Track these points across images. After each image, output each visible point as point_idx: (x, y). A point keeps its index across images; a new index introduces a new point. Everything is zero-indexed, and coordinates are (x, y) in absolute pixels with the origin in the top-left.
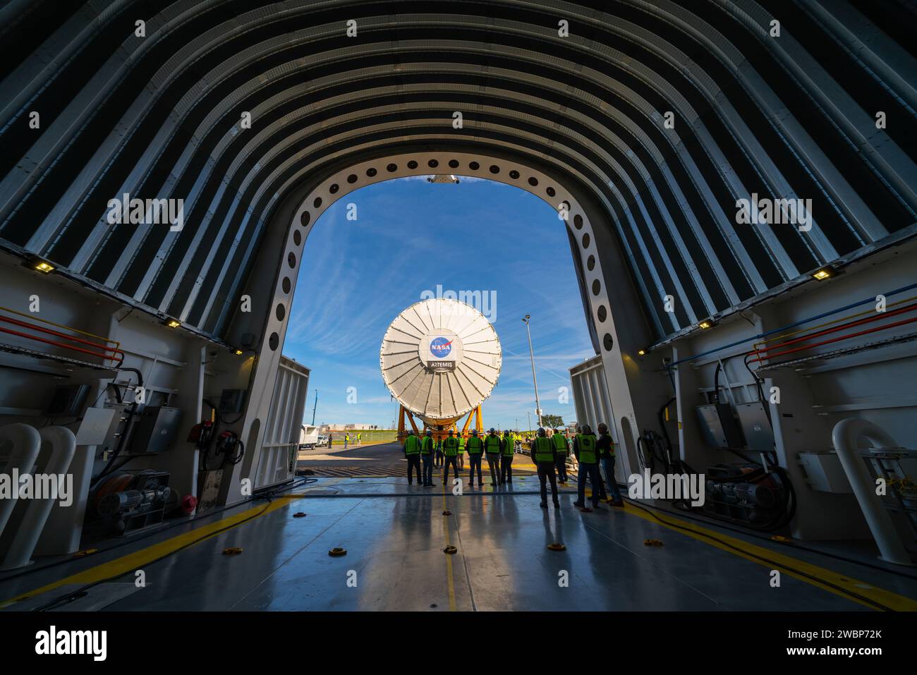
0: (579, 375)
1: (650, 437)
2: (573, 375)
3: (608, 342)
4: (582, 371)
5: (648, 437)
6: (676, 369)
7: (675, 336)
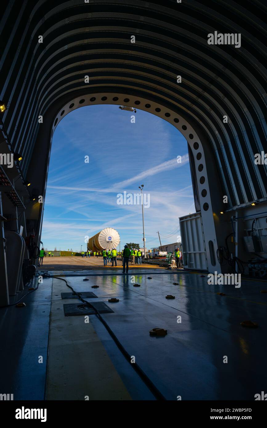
0: (184, 221)
1: (222, 249)
2: (181, 221)
3: (206, 207)
4: (186, 220)
5: (221, 249)
6: (236, 221)
7: (237, 207)
